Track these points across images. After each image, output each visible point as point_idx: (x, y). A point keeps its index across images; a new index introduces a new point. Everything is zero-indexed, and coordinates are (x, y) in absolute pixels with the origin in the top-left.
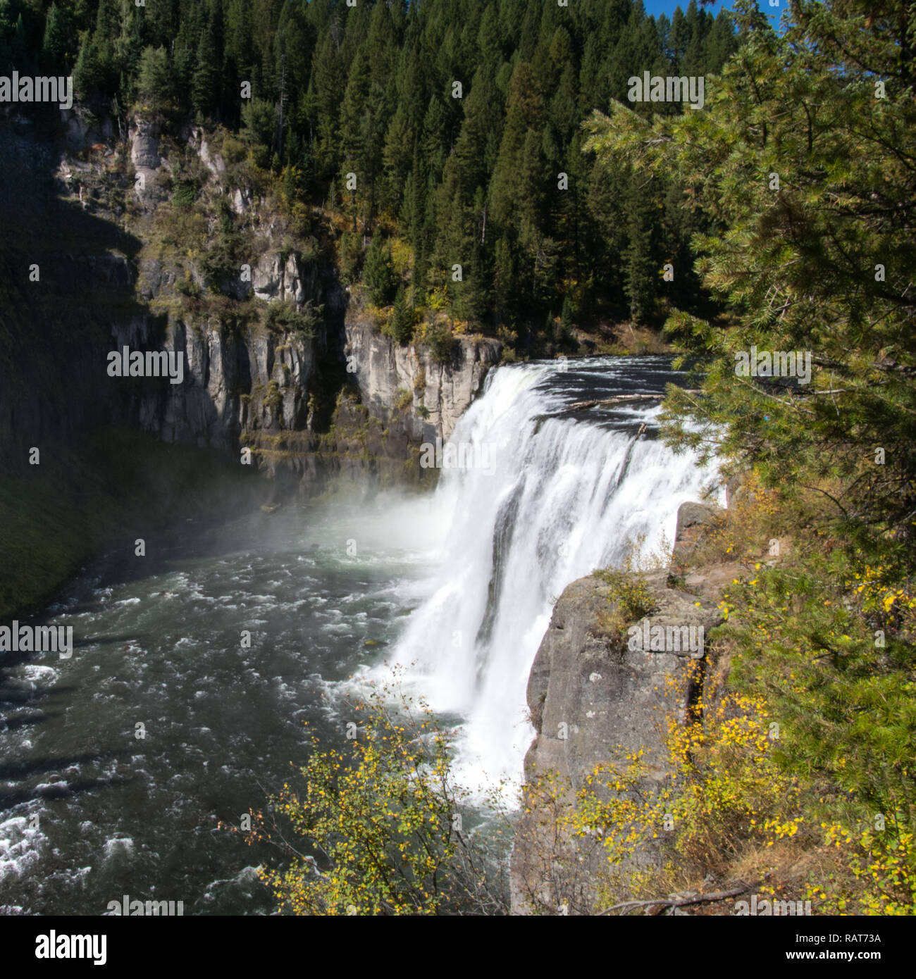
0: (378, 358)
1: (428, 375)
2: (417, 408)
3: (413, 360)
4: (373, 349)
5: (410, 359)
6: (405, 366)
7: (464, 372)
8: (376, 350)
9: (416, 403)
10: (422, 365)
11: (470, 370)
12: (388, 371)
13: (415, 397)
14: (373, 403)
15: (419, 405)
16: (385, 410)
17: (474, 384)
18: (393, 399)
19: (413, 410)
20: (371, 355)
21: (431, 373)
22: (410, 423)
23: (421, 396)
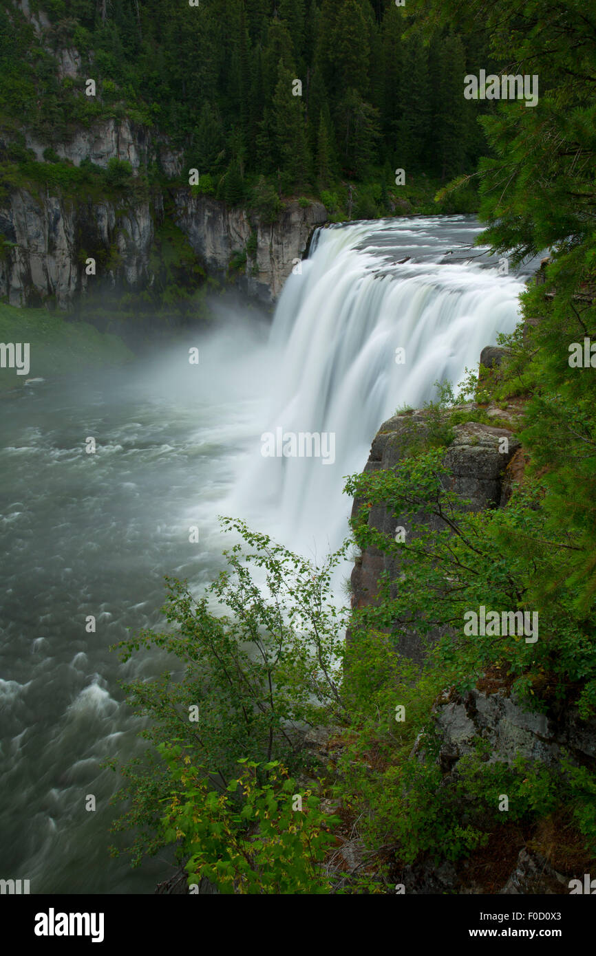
0: (213, 221)
1: (259, 237)
2: (250, 269)
3: (245, 223)
4: (207, 214)
5: (242, 222)
6: (237, 229)
7: (292, 234)
8: (210, 214)
9: (249, 264)
10: (254, 228)
11: (298, 232)
12: (222, 235)
13: (248, 258)
14: (210, 265)
15: (252, 266)
16: (221, 271)
18: (228, 261)
19: (247, 271)
20: (206, 220)
21: (262, 235)
23: (254, 258)
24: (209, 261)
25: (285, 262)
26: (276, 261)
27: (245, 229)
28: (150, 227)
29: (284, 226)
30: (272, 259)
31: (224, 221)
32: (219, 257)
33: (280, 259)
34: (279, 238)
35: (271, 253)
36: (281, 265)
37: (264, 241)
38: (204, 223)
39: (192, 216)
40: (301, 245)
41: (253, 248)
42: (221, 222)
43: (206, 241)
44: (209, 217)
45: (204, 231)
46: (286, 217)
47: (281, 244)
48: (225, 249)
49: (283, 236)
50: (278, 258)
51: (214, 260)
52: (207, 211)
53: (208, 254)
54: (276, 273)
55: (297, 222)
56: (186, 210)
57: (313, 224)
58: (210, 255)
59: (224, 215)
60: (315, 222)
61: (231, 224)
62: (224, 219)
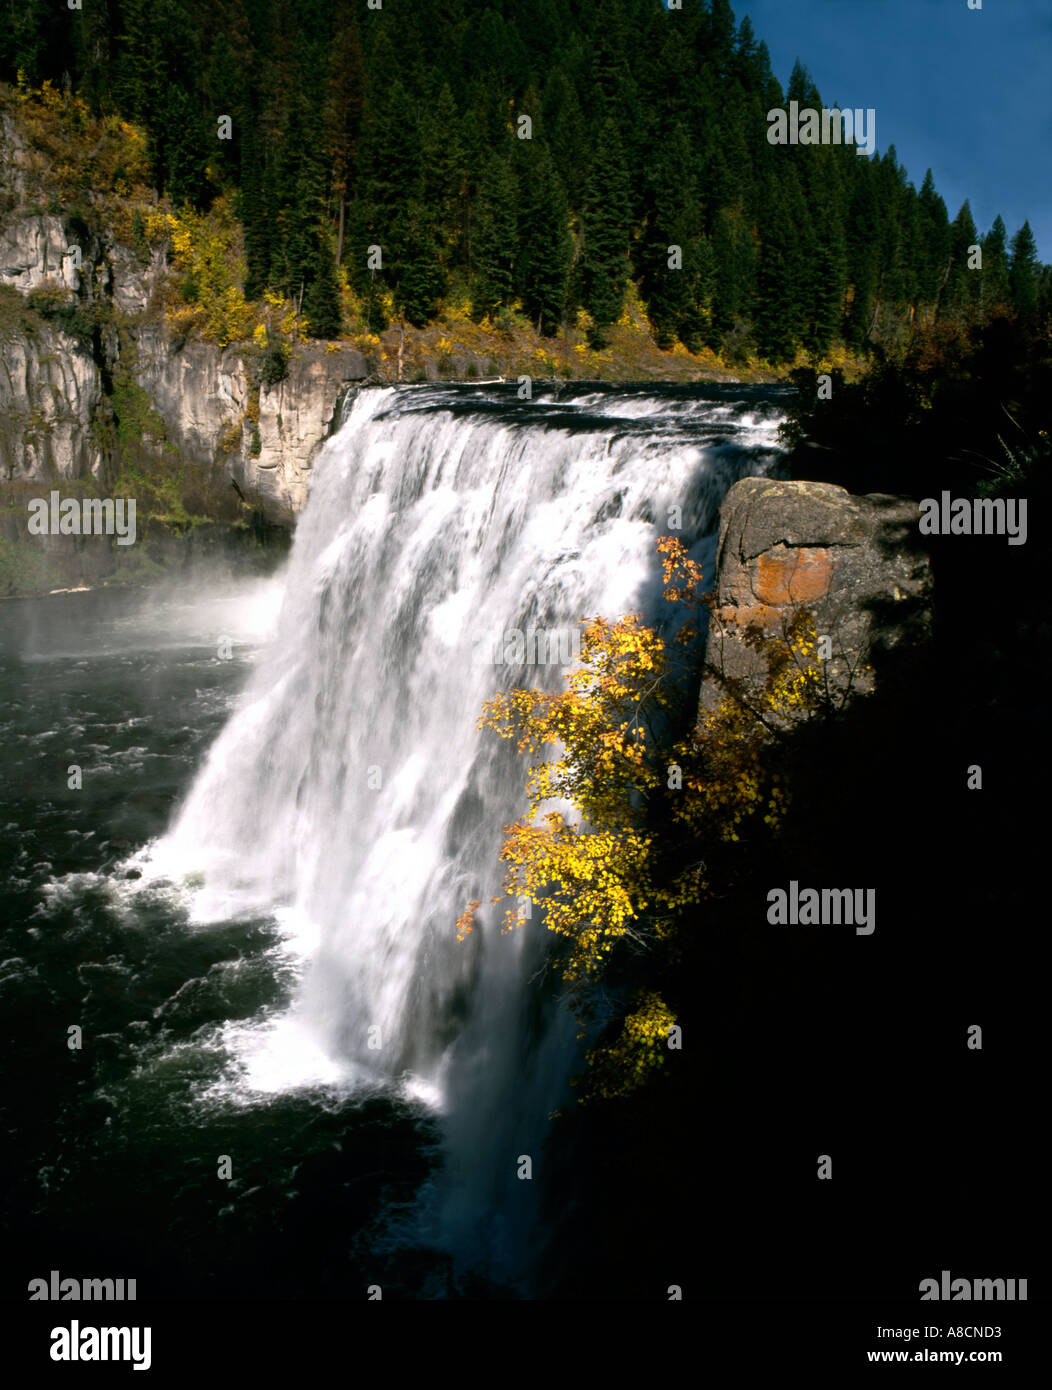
24: (186, 435)
25: (302, 437)
26: (288, 435)
27: (242, 385)
28: (97, 382)
29: (300, 382)
30: (281, 432)
31: (210, 376)
32: (201, 430)
33: (293, 432)
34: (293, 400)
35: (280, 423)
36: (294, 442)
37: (270, 404)
38: (179, 378)
39: (161, 368)
40: (326, 411)
41: (253, 416)
42: (206, 377)
43: (183, 405)
44: (187, 369)
45: (179, 389)
46: (303, 370)
47: (296, 408)
48: (210, 417)
49: (298, 397)
50: (290, 430)
51: (195, 435)
52: (184, 361)
53: (186, 423)
54: (287, 453)
55: (320, 376)
56: (151, 358)
57: (344, 381)
58: (189, 425)
59: (210, 366)
60: (347, 377)
61: (220, 381)
62: (210, 372)
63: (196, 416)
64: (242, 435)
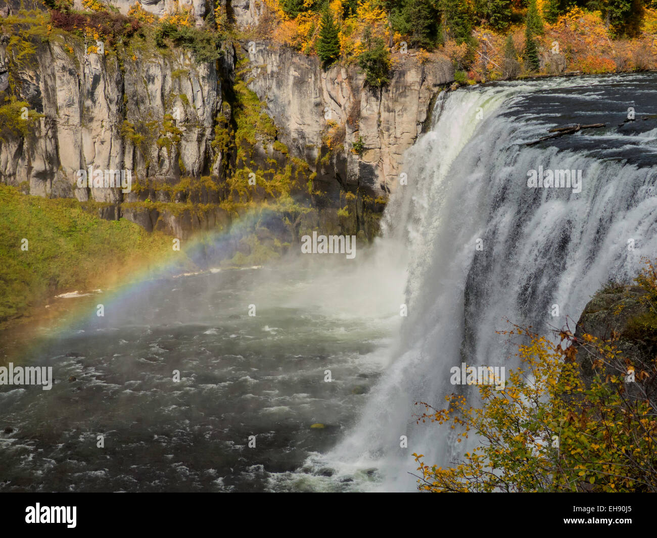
0: (300, 83)
1: (363, 104)
2: (350, 145)
3: (344, 85)
4: (293, 73)
5: (340, 84)
6: (333, 93)
7: (408, 99)
8: (296, 74)
9: (351, 138)
10: (355, 91)
11: (415, 95)
12: (313, 100)
13: (348, 131)
14: (294, 140)
15: (354, 140)
16: (310, 148)
17: (420, 112)
18: (321, 134)
19: (346, 147)
20: (291, 81)
21: (367, 100)
22: (343, 162)
23: (356, 130)
24: (294, 135)
25: (398, 135)
26: (386, 134)
27: (344, 92)
29: (397, 88)
30: (380, 132)
31: (315, 82)
32: (307, 130)
33: (391, 132)
34: (390, 104)
35: (379, 123)
36: (392, 140)
37: (369, 108)
38: (288, 85)
39: (272, 76)
41: (355, 118)
42: (312, 83)
43: (291, 108)
44: (295, 78)
45: (288, 95)
46: (400, 77)
47: (393, 111)
48: (315, 118)
49: (395, 101)
50: (388, 130)
51: (301, 134)
52: (292, 69)
53: (293, 125)
54: (385, 150)
55: (413, 83)
56: (264, 68)
57: (435, 85)
58: (296, 126)
59: (315, 75)
60: (438, 82)
61: (324, 87)
62: (316, 79)
63: (302, 117)
64: (345, 133)
